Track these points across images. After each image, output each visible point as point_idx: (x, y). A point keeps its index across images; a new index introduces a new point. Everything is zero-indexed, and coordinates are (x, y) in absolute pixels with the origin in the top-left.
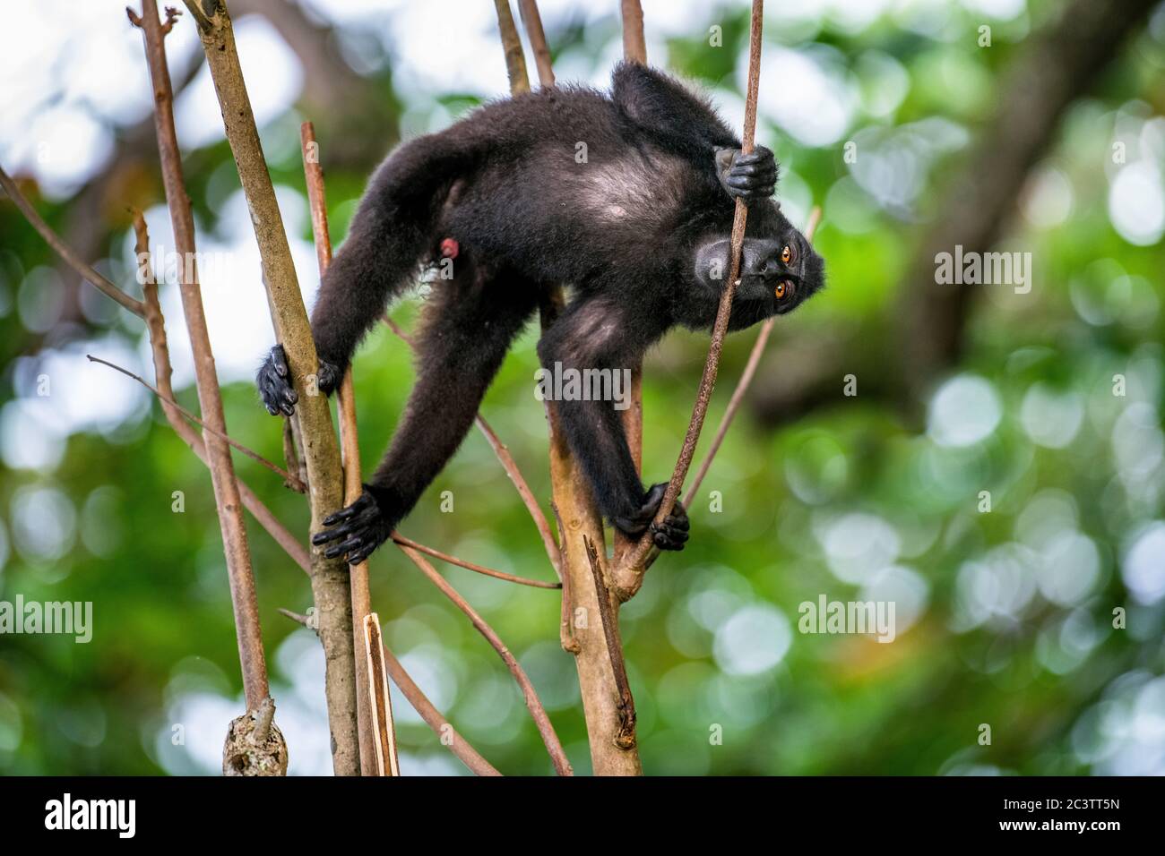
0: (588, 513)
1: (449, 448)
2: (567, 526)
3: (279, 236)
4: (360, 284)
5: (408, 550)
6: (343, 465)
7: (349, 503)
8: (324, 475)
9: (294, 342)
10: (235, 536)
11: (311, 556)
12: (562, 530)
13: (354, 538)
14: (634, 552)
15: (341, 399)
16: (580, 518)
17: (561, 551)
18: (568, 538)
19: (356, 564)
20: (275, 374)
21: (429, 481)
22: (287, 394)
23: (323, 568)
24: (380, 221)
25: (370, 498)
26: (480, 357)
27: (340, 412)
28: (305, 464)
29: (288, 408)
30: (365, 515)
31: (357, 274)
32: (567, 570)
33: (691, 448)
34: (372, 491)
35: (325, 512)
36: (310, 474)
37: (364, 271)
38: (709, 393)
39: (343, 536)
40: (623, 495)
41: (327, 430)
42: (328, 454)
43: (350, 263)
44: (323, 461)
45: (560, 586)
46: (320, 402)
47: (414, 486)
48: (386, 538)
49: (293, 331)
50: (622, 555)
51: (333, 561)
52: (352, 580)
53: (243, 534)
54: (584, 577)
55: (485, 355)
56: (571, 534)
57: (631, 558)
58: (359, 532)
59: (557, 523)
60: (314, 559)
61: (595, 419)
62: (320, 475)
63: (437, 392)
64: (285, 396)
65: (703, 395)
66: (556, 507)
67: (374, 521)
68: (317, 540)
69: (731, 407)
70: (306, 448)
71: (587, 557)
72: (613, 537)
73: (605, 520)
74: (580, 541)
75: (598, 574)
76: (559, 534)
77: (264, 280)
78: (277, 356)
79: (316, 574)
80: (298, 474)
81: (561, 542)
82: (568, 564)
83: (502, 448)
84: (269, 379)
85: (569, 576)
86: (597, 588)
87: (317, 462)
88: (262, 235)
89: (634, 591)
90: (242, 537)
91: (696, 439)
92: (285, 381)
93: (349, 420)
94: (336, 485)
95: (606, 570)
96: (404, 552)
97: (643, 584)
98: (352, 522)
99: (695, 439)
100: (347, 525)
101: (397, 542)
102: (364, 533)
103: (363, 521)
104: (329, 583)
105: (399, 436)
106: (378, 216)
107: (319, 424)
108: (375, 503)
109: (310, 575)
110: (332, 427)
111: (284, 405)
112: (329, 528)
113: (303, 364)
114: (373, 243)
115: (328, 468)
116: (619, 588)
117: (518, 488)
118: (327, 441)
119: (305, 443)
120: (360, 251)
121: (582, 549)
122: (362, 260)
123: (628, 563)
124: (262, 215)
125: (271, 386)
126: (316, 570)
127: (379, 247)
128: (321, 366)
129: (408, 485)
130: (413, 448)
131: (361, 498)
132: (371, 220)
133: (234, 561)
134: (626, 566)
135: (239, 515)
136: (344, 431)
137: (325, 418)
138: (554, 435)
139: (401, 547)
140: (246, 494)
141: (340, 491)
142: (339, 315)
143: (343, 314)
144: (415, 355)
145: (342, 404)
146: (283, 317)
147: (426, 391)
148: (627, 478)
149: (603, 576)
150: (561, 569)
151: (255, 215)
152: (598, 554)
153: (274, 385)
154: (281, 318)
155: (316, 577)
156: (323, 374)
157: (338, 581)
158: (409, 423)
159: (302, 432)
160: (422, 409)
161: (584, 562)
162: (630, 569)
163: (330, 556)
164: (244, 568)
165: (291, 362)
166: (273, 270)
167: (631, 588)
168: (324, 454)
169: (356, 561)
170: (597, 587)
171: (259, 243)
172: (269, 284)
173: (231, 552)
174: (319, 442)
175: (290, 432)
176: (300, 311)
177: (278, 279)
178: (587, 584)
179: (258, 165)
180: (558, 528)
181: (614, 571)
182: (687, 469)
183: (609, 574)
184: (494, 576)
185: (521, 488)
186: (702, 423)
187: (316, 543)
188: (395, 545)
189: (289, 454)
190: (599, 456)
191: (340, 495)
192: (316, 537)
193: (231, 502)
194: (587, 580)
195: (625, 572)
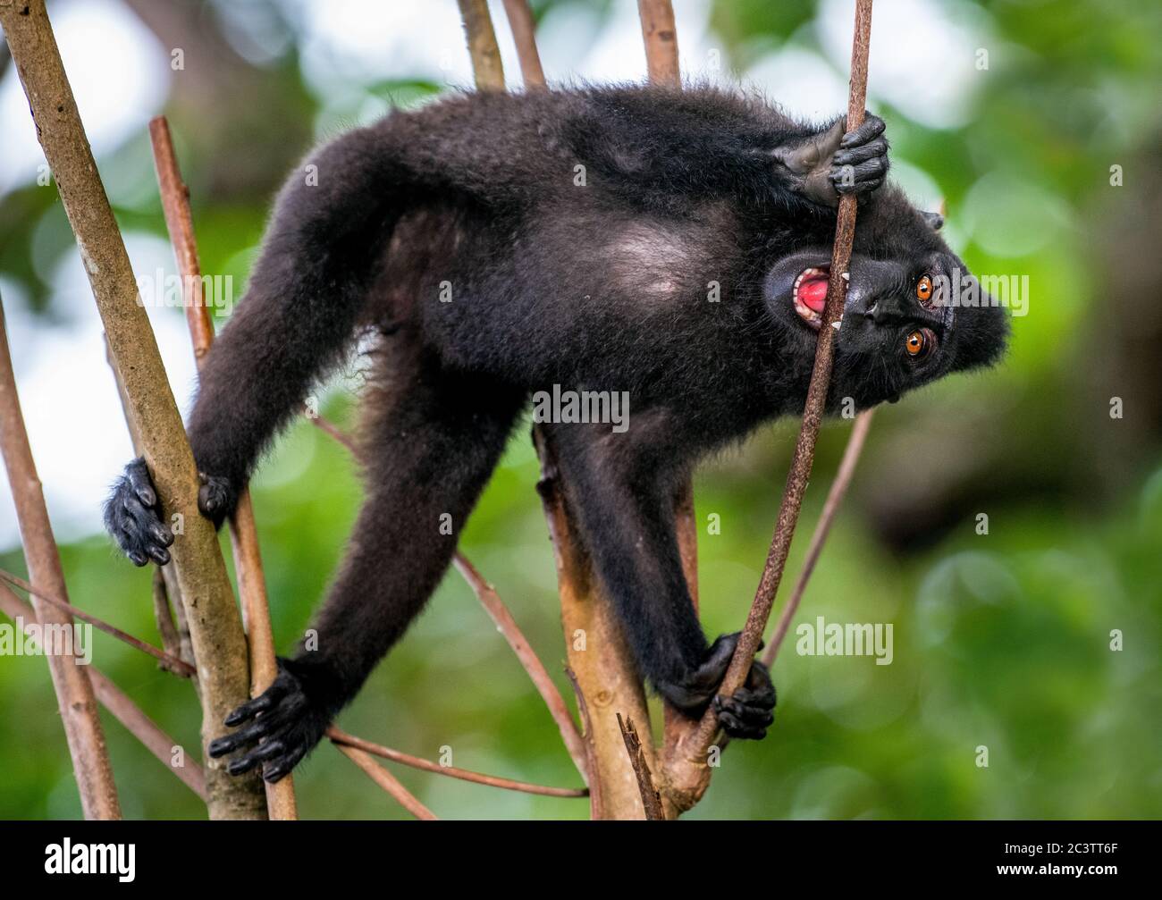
0: (624, 680)
1: (412, 603)
2: (592, 701)
3: (127, 289)
4: (263, 372)
5: (355, 754)
6: (246, 632)
7: (258, 690)
8: (218, 648)
9: (161, 451)
10: (90, 750)
11: (206, 773)
12: (584, 708)
13: (271, 742)
14: (695, 734)
15: (236, 531)
16: (611, 689)
17: (585, 739)
18: (594, 718)
19: (275, 782)
20: (136, 504)
21: (383, 652)
22: (157, 532)
23: (226, 788)
24: (300, 277)
25: (290, 681)
26: (467, 469)
27: (236, 552)
28: (188, 634)
29: (161, 553)
30: (286, 706)
31: (260, 356)
32: (595, 767)
33: (776, 575)
34: (294, 668)
35: (222, 703)
36: (197, 648)
37: (271, 350)
38: (802, 492)
39: (254, 740)
40: (672, 648)
41: (218, 580)
42: (222, 614)
43: (249, 337)
44: (216, 627)
45: (586, 793)
46: (206, 539)
47: (360, 661)
48: (319, 738)
49: (159, 433)
50: (677, 741)
51: (241, 779)
52: (269, 804)
53: (101, 745)
54: (621, 777)
55: (474, 465)
56: (598, 714)
57: (691, 744)
58: (277, 734)
59: (577, 697)
60: (210, 777)
61: (633, 536)
62: (213, 648)
63: (399, 521)
64: (154, 535)
65: (792, 496)
66: (574, 673)
67: (300, 713)
68: (217, 749)
69: (828, 508)
70: (188, 608)
71: (624, 747)
72: (663, 714)
73: (647, 686)
74: (613, 723)
75: (642, 771)
76: (581, 713)
77: (109, 358)
78: (137, 476)
79: (215, 798)
80: (179, 650)
81: (584, 726)
82: (596, 758)
83: (487, 589)
84: (126, 513)
85: (599, 776)
86: (643, 793)
87: (206, 629)
88: (102, 290)
89: (698, 793)
90: (100, 750)
91: (782, 561)
92: (153, 513)
93: (250, 561)
94: (237, 662)
95: (654, 765)
96: (348, 757)
97: (711, 782)
98: (266, 719)
99: (780, 562)
100: (259, 724)
101: (337, 742)
102: (286, 733)
103: (285, 716)
104: (236, 811)
105: (338, 585)
106: (297, 269)
107: (206, 571)
108: (298, 686)
109: (206, 800)
110: (225, 574)
111: (153, 549)
112: (232, 731)
113: (176, 482)
114: (288, 309)
115: (224, 636)
116: (676, 791)
117: (515, 648)
118: (220, 596)
119: (186, 600)
120: (266, 322)
121: (617, 734)
122: (269, 335)
123: (687, 752)
124: (100, 259)
125: (131, 522)
126: (215, 793)
127: (296, 317)
128: (203, 483)
129: (352, 660)
130: (361, 604)
131: (276, 681)
132: (285, 273)
133: (90, 786)
134: (685, 756)
135: (93, 716)
136: (244, 580)
137: (214, 561)
138: (565, 564)
139: (344, 749)
140: (103, 686)
141: (243, 671)
142: (229, 417)
143: (236, 415)
144: (360, 464)
145: (239, 540)
146: (141, 412)
147: (381, 519)
148: (679, 623)
149: (650, 773)
150: (586, 766)
151: (90, 261)
152: (641, 741)
153: (135, 519)
154: (138, 415)
155: (215, 804)
156: (209, 493)
157: (249, 807)
158: (354, 566)
159: (181, 585)
160: (375, 546)
161: (621, 755)
162: (690, 761)
163: (235, 772)
164: (106, 798)
165: (157, 479)
166: (122, 343)
167: (694, 790)
168: (216, 615)
169: (275, 778)
170: (643, 791)
171: (98, 302)
172: (117, 363)
173: (84, 773)
174: (208, 599)
175: (162, 587)
176: (168, 403)
177: (131, 356)
178: (627, 787)
179: (90, 185)
180: (579, 704)
181: (668, 766)
182: (770, 607)
183: (659, 771)
184: (485, 783)
185: (518, 647)
186: (790, 536)
187: (215, 755)
188: (333, 747)
189: (163, 619)
190: (638, 589)
191: (244, 677)
192: (214, 745)
193: (79, 698)
194: (626, 782)
195: (684, 766)
